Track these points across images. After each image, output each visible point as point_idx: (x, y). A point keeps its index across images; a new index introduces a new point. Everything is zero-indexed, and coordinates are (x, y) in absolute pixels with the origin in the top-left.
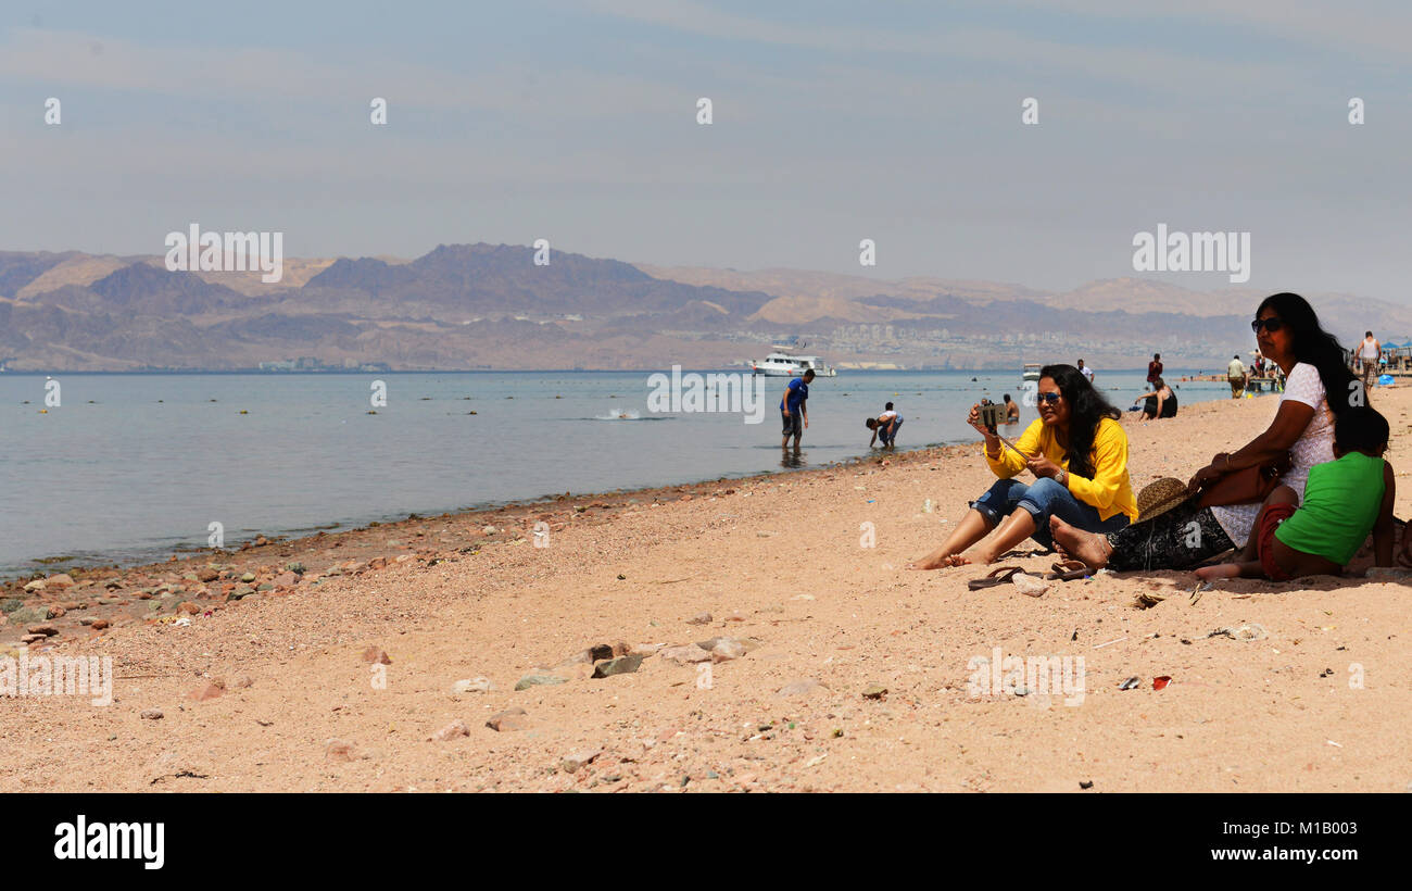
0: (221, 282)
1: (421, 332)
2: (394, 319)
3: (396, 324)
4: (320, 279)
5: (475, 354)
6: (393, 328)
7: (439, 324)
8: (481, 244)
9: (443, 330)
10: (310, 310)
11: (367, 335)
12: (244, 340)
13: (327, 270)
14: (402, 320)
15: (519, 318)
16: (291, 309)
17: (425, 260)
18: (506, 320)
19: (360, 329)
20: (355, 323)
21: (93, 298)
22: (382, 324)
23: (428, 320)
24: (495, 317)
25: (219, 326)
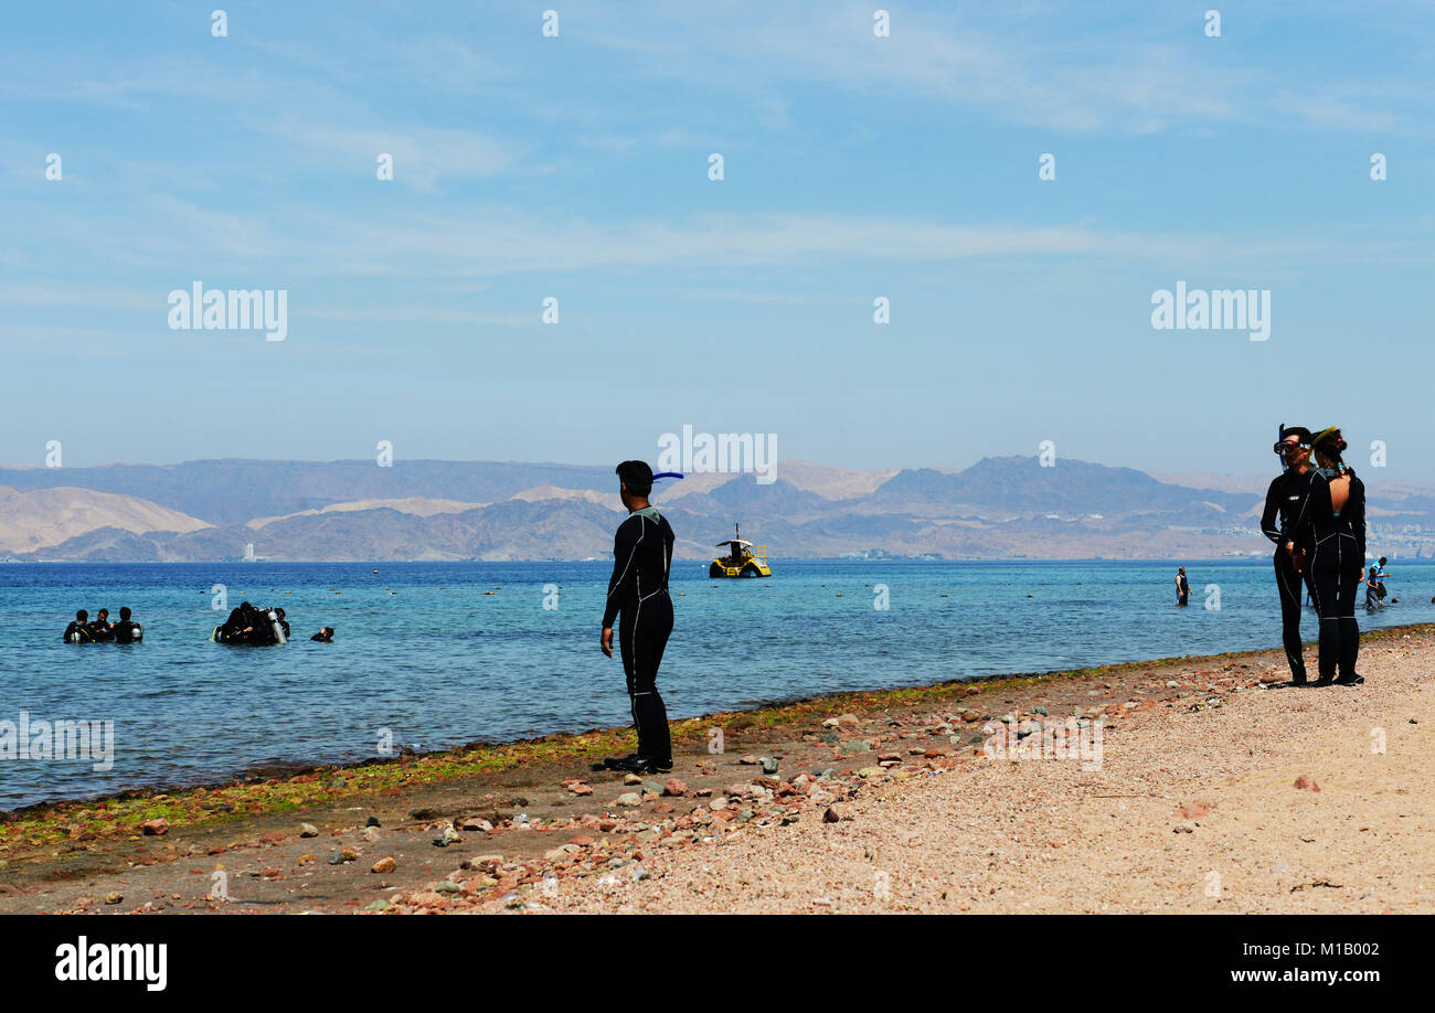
0: (810, 489)
1: (968, 529)
2: (947, 518)
3: (949, 522)
4: (888, 486)
5: (1013, 546)
6: (946, 525)
7: (983, 522)
8: (1017, 456)
9: (988, 527)
10: (879, 511)
11: (925, 531)
12: (828, 535)
13: (894, 479)
14: (953, 518)
15: (1049, 517)
16: (865, 511)
17: (971, 471)
18: (1036, 519)
19: (919, 527)
20: (915, 521)
21: (711, 502)
22: (936, 522)
23: (975, 518)
24: (1029, 516)
25: (807, 524)
